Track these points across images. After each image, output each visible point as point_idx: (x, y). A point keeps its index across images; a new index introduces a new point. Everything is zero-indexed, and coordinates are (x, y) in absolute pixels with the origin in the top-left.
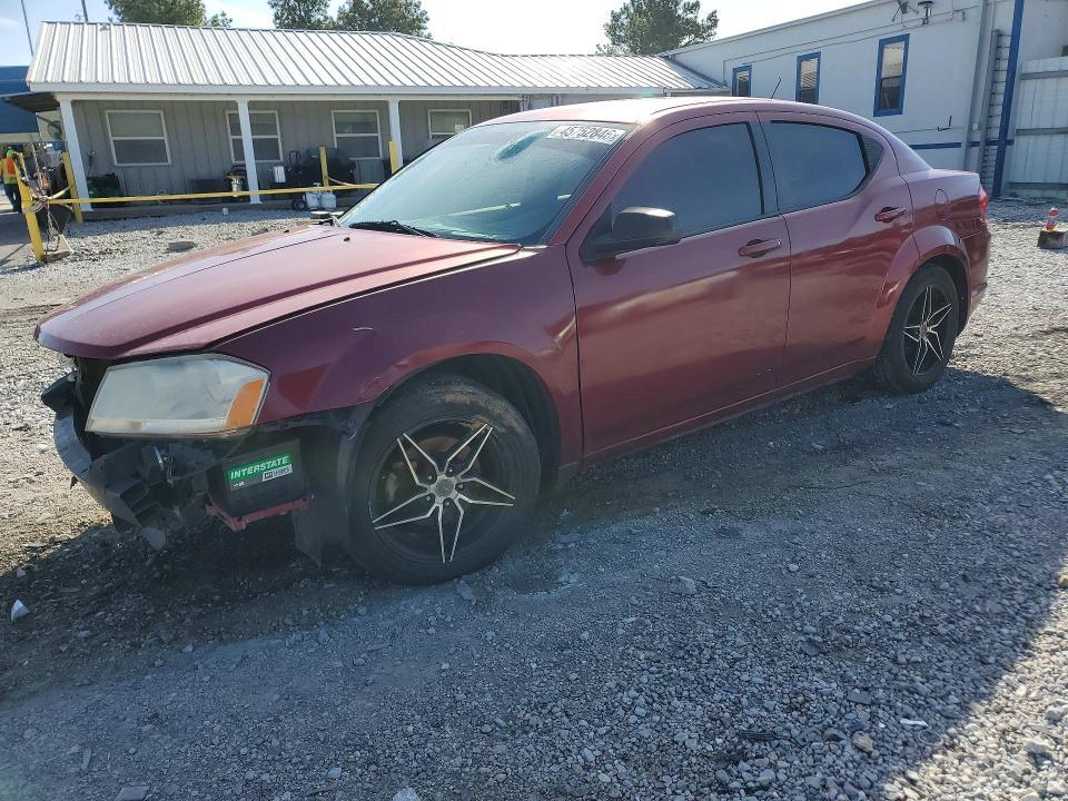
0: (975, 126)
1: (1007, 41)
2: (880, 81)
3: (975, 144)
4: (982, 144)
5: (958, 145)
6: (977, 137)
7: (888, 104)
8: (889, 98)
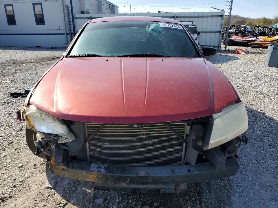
0: (67, 29)
1: (70, 9)
2: (35, 15)
3: (67, 34)
4: (70, 34)
5: (64, 34)
6: (68, 32)
7: (39, 22)
8: (40, 20)
